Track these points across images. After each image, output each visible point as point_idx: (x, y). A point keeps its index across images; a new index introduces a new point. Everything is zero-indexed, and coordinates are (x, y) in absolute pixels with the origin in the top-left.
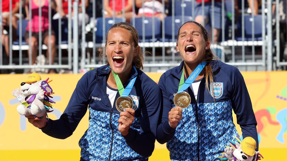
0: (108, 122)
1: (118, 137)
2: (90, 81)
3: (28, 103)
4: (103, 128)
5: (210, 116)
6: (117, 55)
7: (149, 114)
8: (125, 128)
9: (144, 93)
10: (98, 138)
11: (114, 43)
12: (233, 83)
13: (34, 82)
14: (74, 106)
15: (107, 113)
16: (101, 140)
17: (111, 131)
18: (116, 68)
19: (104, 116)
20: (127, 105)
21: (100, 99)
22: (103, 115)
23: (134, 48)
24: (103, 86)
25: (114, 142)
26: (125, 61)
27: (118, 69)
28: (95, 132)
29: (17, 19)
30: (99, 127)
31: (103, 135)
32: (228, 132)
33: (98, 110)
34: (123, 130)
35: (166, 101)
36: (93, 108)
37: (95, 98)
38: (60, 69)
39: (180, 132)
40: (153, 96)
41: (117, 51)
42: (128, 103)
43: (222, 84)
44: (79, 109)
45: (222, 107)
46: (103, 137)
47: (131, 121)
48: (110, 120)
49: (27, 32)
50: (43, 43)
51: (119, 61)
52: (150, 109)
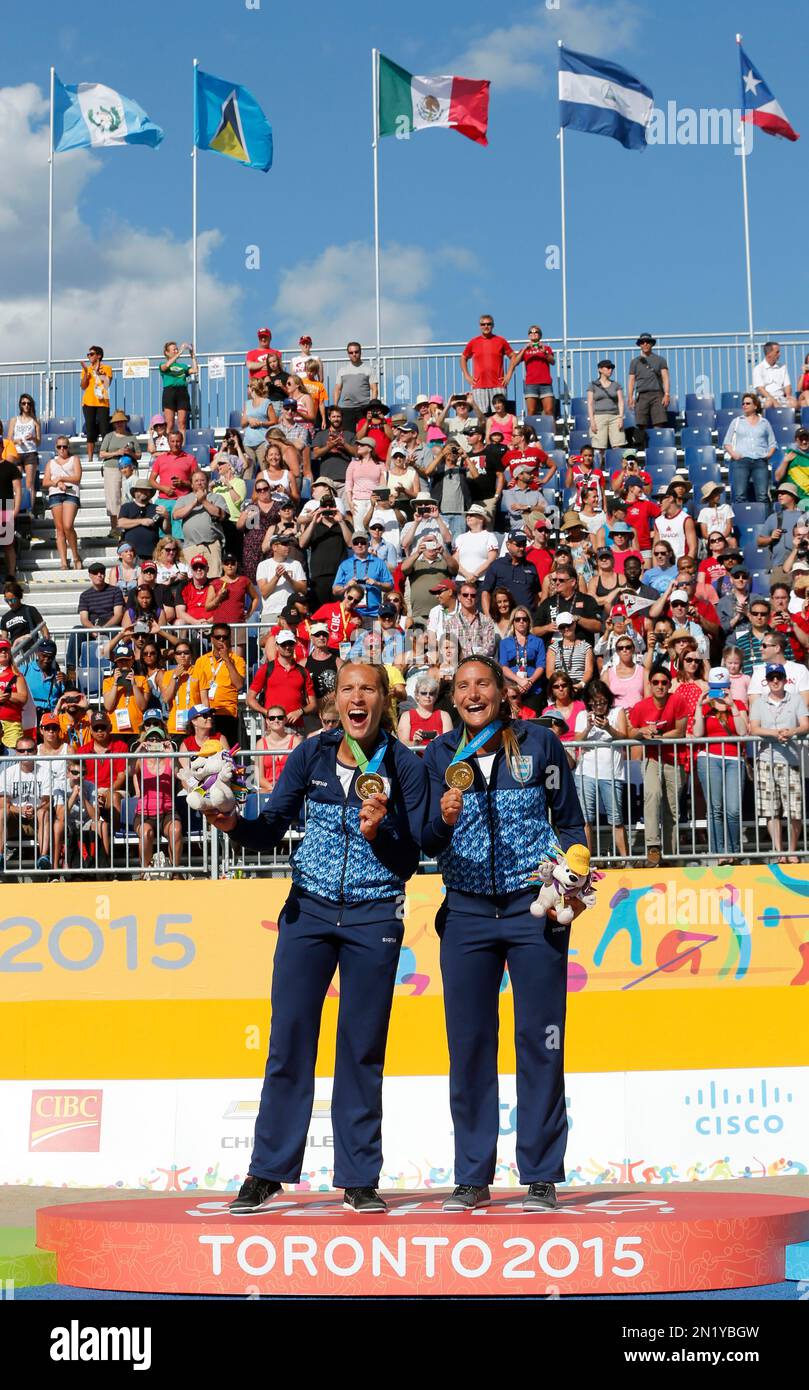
0: (339, 821)
1: (356, 847)
2: (308, 756)
3: (205, 788)
4: (330, 831)
5: (512, 811)
6: (356, 707)
7: (408, 807)
8: (372, 827)
9: (399, 773)
10: (322, 849)
11: (350, 688)
12: (548, 757)
13: (212, 754)
14: (283, 797)
15: (337, 807)
16: (328, 852)
17: (344, 837)
18: (354, 730)
19: (332, 812)
20: (374, 787)
21: (326, 784)
22: (330, 810)
23: (382, 697)
24: (330, 763)
25: (349, 854)
26: (369, 717)
27: (357, 731)
28: (317, 840)
29: (121, 797)
30: (324, 832)
31: (332, 843)
32: (542, 837)
33: (323, 803)
34: (367, 829)
35: (435, 786)
36: (313, 800)
37: (318, 783)
38: (187, 873)
39: (461, 839)
40: (413, 779)
41: (356, 700)
42: (377, 785)
43: (531, 757)
44: (289, 801)
45: (532, 797)
46: (331, 847)
47: (382, 815)
48: (343, 817)
49: (138, 816)
50: (162, 834)
51: (358, 718)
52: (410, 800)
